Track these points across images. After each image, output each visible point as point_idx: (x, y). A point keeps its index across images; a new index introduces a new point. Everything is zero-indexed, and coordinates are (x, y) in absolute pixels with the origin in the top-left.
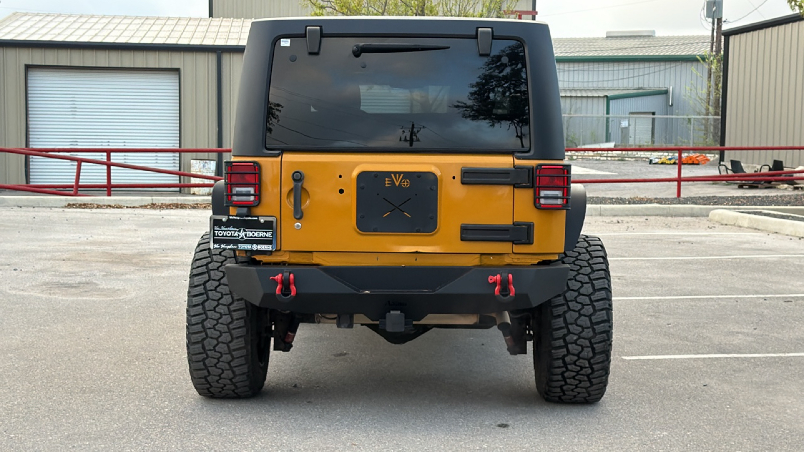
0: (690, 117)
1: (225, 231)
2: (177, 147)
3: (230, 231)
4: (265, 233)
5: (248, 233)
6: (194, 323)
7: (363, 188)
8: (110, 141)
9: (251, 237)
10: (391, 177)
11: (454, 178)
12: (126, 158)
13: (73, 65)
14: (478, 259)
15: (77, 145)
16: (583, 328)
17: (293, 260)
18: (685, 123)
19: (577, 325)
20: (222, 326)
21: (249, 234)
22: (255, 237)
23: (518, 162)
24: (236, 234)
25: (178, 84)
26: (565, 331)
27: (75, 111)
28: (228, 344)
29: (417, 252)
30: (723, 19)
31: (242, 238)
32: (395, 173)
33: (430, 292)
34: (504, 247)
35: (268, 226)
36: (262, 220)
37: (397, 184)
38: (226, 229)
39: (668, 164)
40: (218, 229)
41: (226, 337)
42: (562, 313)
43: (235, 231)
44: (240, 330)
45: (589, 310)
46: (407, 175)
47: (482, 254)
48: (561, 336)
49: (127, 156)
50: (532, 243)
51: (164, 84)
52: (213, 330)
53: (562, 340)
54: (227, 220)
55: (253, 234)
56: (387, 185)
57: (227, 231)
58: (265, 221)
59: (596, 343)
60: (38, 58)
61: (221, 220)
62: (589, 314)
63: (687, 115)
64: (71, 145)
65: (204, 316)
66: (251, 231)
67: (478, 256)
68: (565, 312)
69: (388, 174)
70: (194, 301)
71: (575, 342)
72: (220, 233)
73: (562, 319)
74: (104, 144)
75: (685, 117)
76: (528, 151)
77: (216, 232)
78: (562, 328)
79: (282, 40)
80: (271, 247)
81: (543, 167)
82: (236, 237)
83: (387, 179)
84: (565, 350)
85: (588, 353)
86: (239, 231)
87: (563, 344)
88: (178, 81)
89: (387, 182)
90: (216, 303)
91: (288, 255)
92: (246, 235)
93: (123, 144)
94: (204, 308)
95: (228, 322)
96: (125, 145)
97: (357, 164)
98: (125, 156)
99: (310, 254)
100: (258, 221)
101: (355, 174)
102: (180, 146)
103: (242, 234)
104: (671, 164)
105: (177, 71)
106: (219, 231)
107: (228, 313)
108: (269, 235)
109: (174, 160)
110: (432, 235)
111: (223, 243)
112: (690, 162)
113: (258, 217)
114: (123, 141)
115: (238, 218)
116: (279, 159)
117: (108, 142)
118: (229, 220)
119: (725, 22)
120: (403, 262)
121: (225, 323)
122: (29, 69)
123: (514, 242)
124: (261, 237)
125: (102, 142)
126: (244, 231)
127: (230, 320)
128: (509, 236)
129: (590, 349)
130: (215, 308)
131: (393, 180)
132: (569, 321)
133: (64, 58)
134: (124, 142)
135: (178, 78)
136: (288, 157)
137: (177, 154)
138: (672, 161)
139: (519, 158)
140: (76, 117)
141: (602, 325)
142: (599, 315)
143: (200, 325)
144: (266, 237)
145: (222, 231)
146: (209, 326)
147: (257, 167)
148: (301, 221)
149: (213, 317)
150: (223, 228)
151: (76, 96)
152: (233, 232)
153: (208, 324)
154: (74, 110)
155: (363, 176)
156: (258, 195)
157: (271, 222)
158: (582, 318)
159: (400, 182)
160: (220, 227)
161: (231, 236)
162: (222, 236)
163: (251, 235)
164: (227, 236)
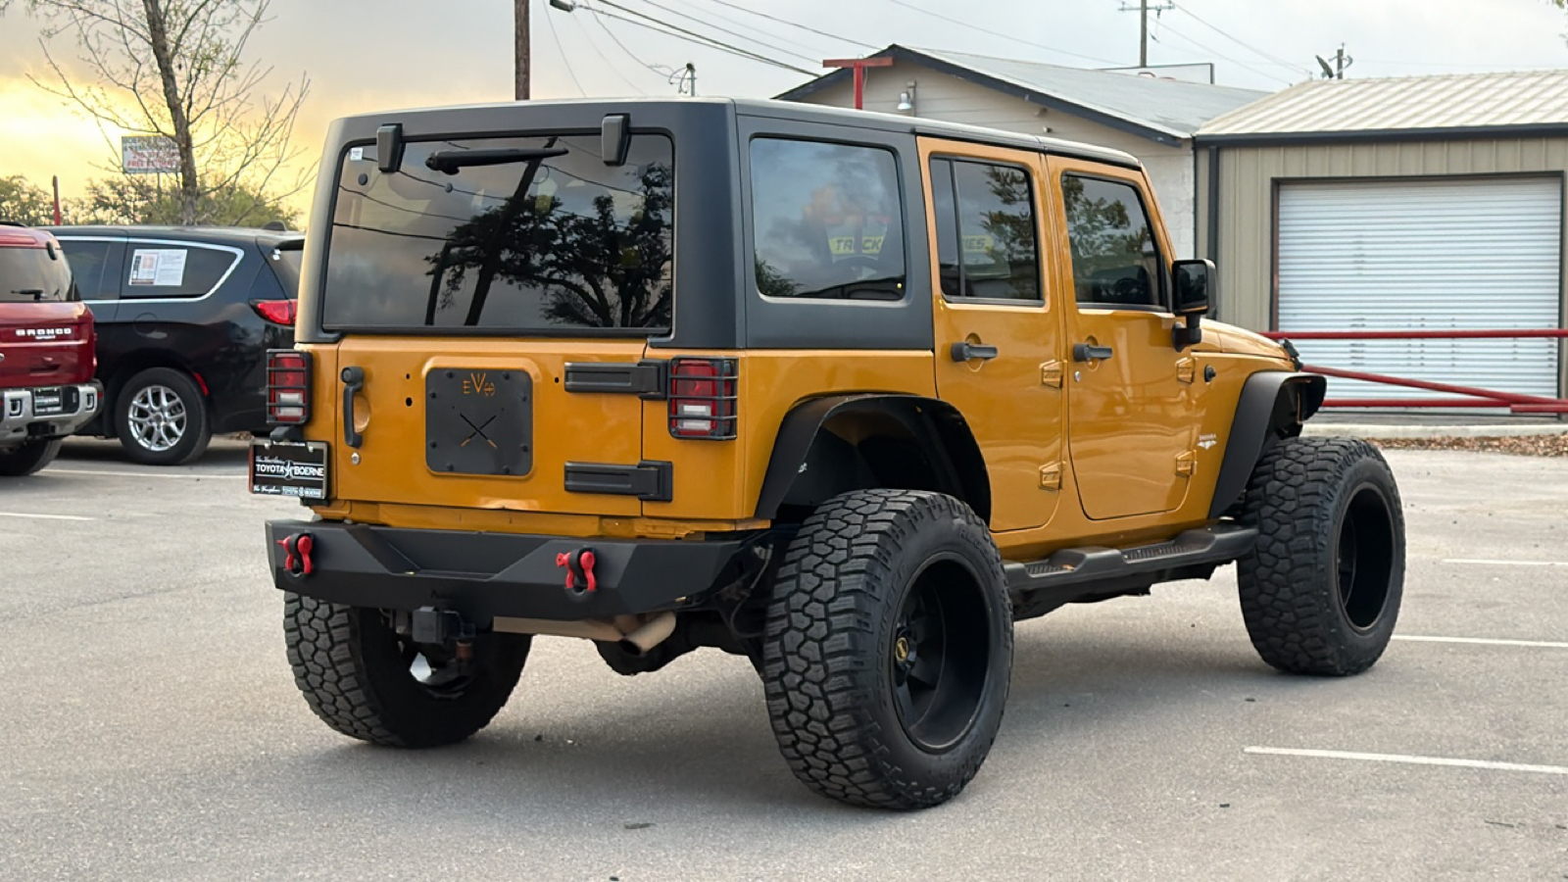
1: (268, 464)
2: (1555, 326)
3: (275, 464)
4: (314, 469)
5: (295, 468)
7: (434, 396)
8: (1426, 317)
9: (300, 476)
10: (471, 379)
11: (556, 380)
12: (1455, 350)
13: (1359, 174)
15: (1363, 326)
16: (810, 663)
19: (801, 657)
21: (298, 470)
22: (304, 476)
23: (651, 353)
24: (282, 469)
25: (1559, 203)
26: (781, 666)
27: (1363, 262)
29: (503, 509)
31: (289, 477)
32: (476, 371)
33: (485, 577)
34: (629, 506)
35: (318, 457)
36: (311, 448)
37: (478, 390)
38: (270, 461)
40: (260, 461)
42: (778, 632)
43: (281, 465)
44: (342, 630)
45: (821, 629)
46: (493, 375)
47: (602, 517)
48: (776, 675)
49: (1459, 346)
50: (670, 500)
51: (1522, 204)
53: (777, 683)
54: (271, 447)
55: (302, 471)
56: (465, 392)
57: (271, 464)
58: (315, 450)
59: (832, 692)
60: (1294, 163)
61: (265, 446)
62: (821, 636)
64: (1353, 326)
66: (299, 466)
67: (597, 519)
68: (785, 631)
69: (466, 373)
71: (798, 688)
72: (263, 468)
73: (777, 643)
74: (1413, 324)
77: (258, 466)
78: (776, 660)
79: (353, 150)
80: (320, 493)
81: (682, 362)
82: (281, 474)
83: (466, 382)
84: (784, 701)
85: (821, 709)
86: (285, 465)
87: (780, 690)
88: (1558, 197)
89: (465, 387)
92: (293, 472)
93: (1450, 324)
96: (1453, 326)
97: (428, 356)
98: (1453, 346)
99: (375, 507)
100: (306, 448)
101: (425, 371)
102: (1560, 326)
103: (289, 470)
105: (1558, 175)
106: (261, 464)
108: (319, 472)
109: (1550, 353)
110: (527, 480)
111: (264, 484)
113: (306, 442)
114: (1450, 317)
115: (283, 444)
116: (334, 347)
117: (1423, 320)
122: (1282, 187)
123: (644, 498)
124: (311, 476)
125: (1410, 320)
126: (292, 465)
128: (629, 486)
129: (822, 702)
131: (472, 385)
132: (788, 649)
133: (1341, 163)
134: (1453, 320)
135: (1559, 191)
136: (346, 345)
137: (1555, 342)
139: (653, 346)
140: (1364, 272)
141: (841, 658)
142: (836, 639)
144: (316, 476)
145: (265, 464)
147: (303, 359)
148: (360, 451)
150: (267, 460)
151: (1363, 233)
152: (278, 467)
154: (1360, 259)
155: (434, 376)
156: (309, 407)
157: (322, 451)
158: (809, 643)
159: (483, 387)
160: (263, 458)
161: (276, 473)
162: (265, 473)
163: (299, 472)
164: (270, 473)
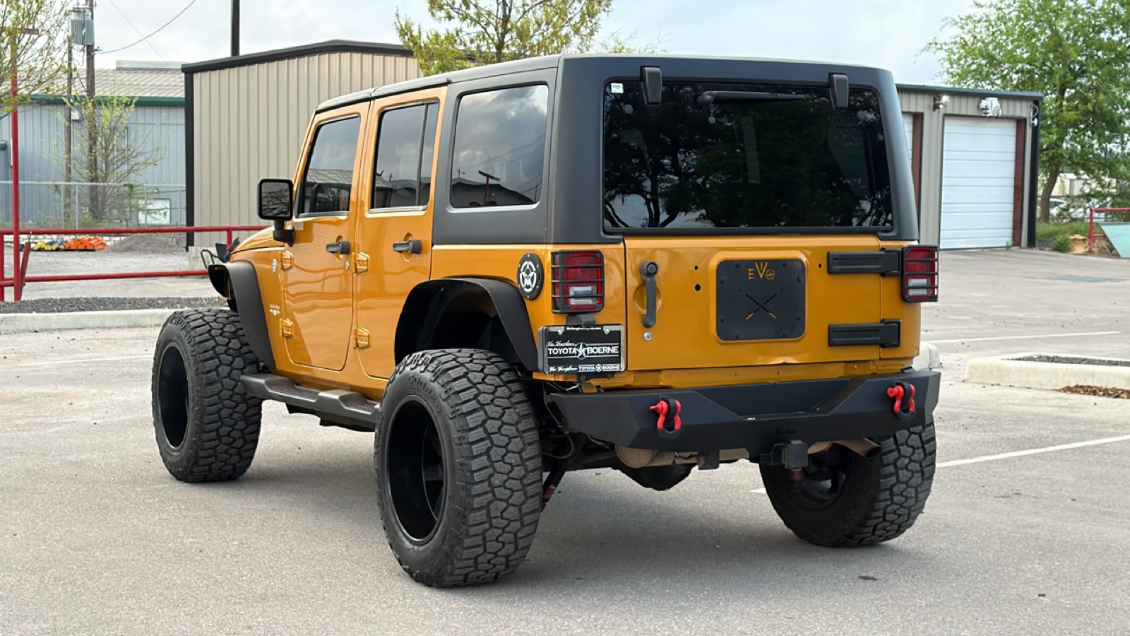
0: (57, 183)
1: (560, 347)
3: (567, 347)
4: (609, 348)
5: (588, 348)
6: (477, 480)
9: (593, 354)
10: (755, 267)
11: (820, 266)
14: (843, 369)
16: (914, 449)
17: (638, 384)
18: (51, 191)
19: (908, 446)
20: (514, 482)
21: (591, 350)
22: (597, 354)
23: (883, 244)
24: (574, 351)
26: (896, 454)
28: (520, 507)
30: (95, 47)
31: (582, 356)
32: (759, 261)
33: (805, 414)
34: (871, 353)
35: (614, 338)
36: (607, 330)
37: (761, 275)
38: (562, 345)
39: (47, 251)
40: (552, 345)
41: (518, 497)
43: (573, 347)
44: (535, 485)
46: (774, 264)
47: (847, 363)
48: (892, 461)
50: (898, 346)
52: (502, 488)
53: (892, 466)
54: (564, 333)
55: (595, 350)
56: (750, 278)
57: (563, 347)
58: (611, 332)
61: (557, 332)
63: (54, 181)
65: (490, 470)
66: (593, 347)
67: (843, 365)
69: (750, 263)
70: (474, 450)
71: (906, 467)
72: (555, 351)
73: (892, 439)
75: (51, 183)
76: (891, 231)
77: (550, 350)
78: (892, 451)
79: (612, 84)
80: (618, 367)
81: (912, 249)
82: (574, 355)
83: (750, 270)
84: (894, 477)
86: (578, 347)
87: (893, 471)
89: (750, 274)
90: (504, 451)
91: (632, 376)
92: (586, 352)
94: (489, 458)
95: (521, 476)
97: (714, 251)
99: (658, 374)
100: (602, 331)
101: (714, 263)
103: (581, 351)
104: (52, 251)
106: (553, 347)
107: (520, 463)
108: (614, 350)
110: (798, 341)
111: (560, 365)
112: (81, 247)
113: (601, 326)
115: (577, 329)
116: (621, 246)
118: (566, 332)
119: (97, 50)
120: (770, 377)
121: (517, 477)
123: (882, 346)
124: (605, 354)
126: (584, 346)
127: (523, 472)
128: (877, 338)
130: (503, 457)
131: (756, 272)
132: (900, 442)
136: (632, 243)
138: (55, 247)
143: (486, 484)
144: (611, 353)
145: (557, 347)
146: (498, 483)
147: (597, 257)
148: (651, 329)
149: (502, 470)
150: (559, 344)
152: (570, 349)
153: (497, 481)
155: (724, 266)
156: (600, 296)
157: (619, 332)
158: (913, 436)
159: (765, 273)
160: (554, 343)
161: (568, 355)
162: (558, 355)
163: (593, 351)
164: (562, 355)
